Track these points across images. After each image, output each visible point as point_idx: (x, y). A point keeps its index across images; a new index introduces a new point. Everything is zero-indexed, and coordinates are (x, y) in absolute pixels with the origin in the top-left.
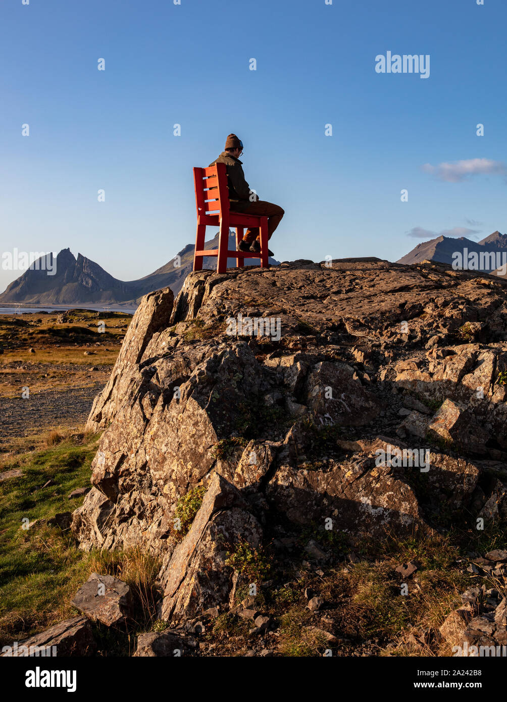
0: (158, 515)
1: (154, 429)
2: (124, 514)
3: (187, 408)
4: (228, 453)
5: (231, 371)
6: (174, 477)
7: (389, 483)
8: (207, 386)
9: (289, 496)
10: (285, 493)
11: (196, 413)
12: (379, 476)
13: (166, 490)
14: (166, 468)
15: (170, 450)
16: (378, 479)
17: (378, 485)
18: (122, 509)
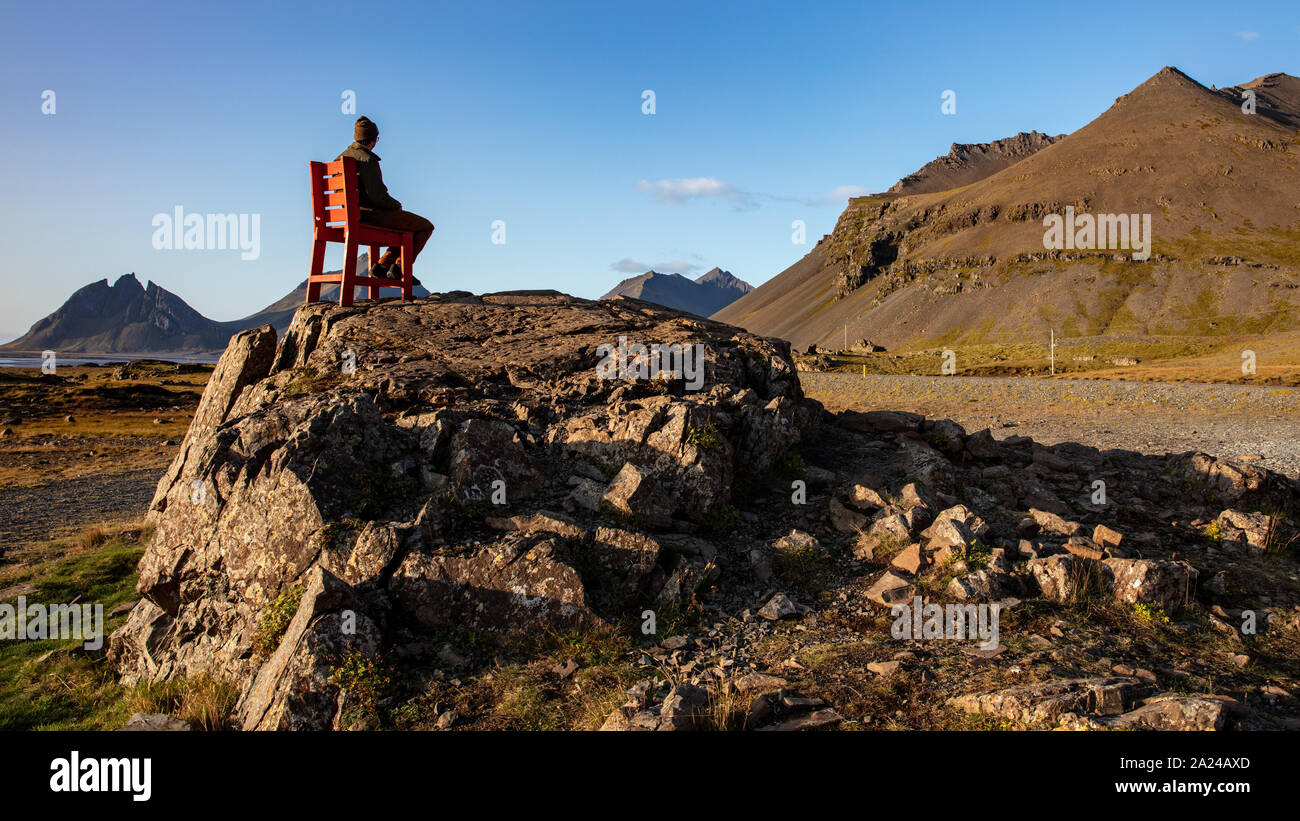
0: (238, 628)
1: (233, 513)
2: (188, 630)
3: (282, 483)
4: (337, 540)
5: (344, 431)
6: (260, 576)
7: (549, 567)
8: (310, 452)
9: (419, 591)
10: (415, 587)
11: (293, 489)
12: (537, 559)
13: (249, 594)
14: (250, 564)
15: (255, 540)
16: (535, 563)
17: (535, 571)
18: (186, 625)
